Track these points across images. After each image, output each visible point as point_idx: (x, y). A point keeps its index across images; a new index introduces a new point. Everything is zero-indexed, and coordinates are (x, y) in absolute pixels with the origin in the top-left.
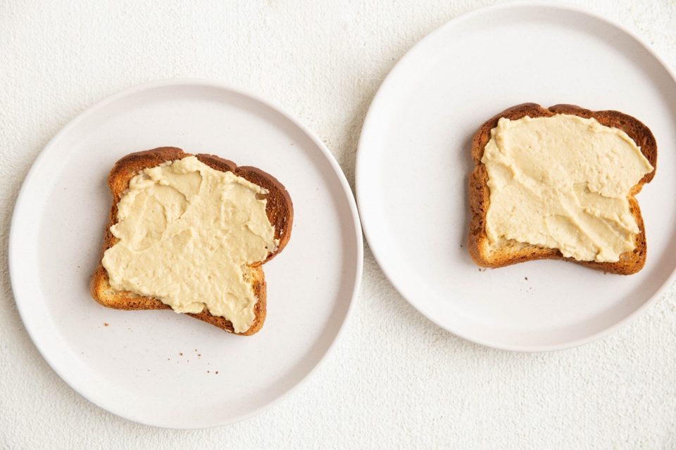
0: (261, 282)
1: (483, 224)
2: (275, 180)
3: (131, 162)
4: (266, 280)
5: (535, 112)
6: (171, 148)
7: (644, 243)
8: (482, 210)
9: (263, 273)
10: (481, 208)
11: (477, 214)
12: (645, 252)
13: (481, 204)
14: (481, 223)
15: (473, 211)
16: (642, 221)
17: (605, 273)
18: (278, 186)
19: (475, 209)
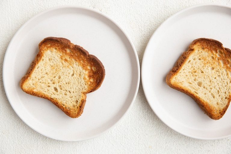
0: (84, 100)
1: (178, 70)
2: (102, 63)
3: (49, 40)
4: (86, 99)
5: (220, 46)
6: (67, 39)
7: (225, 112)
8: (180, 65)
9: (86, 97)
10: (181, 65)
11: (178, 66)
12: (223, 115)
13: (182, 63)
14: (177, 69)
15: (177, 64)
16: (229, 104)
17: (205, 113)
18: (102, 67)
19: (178, 64)
